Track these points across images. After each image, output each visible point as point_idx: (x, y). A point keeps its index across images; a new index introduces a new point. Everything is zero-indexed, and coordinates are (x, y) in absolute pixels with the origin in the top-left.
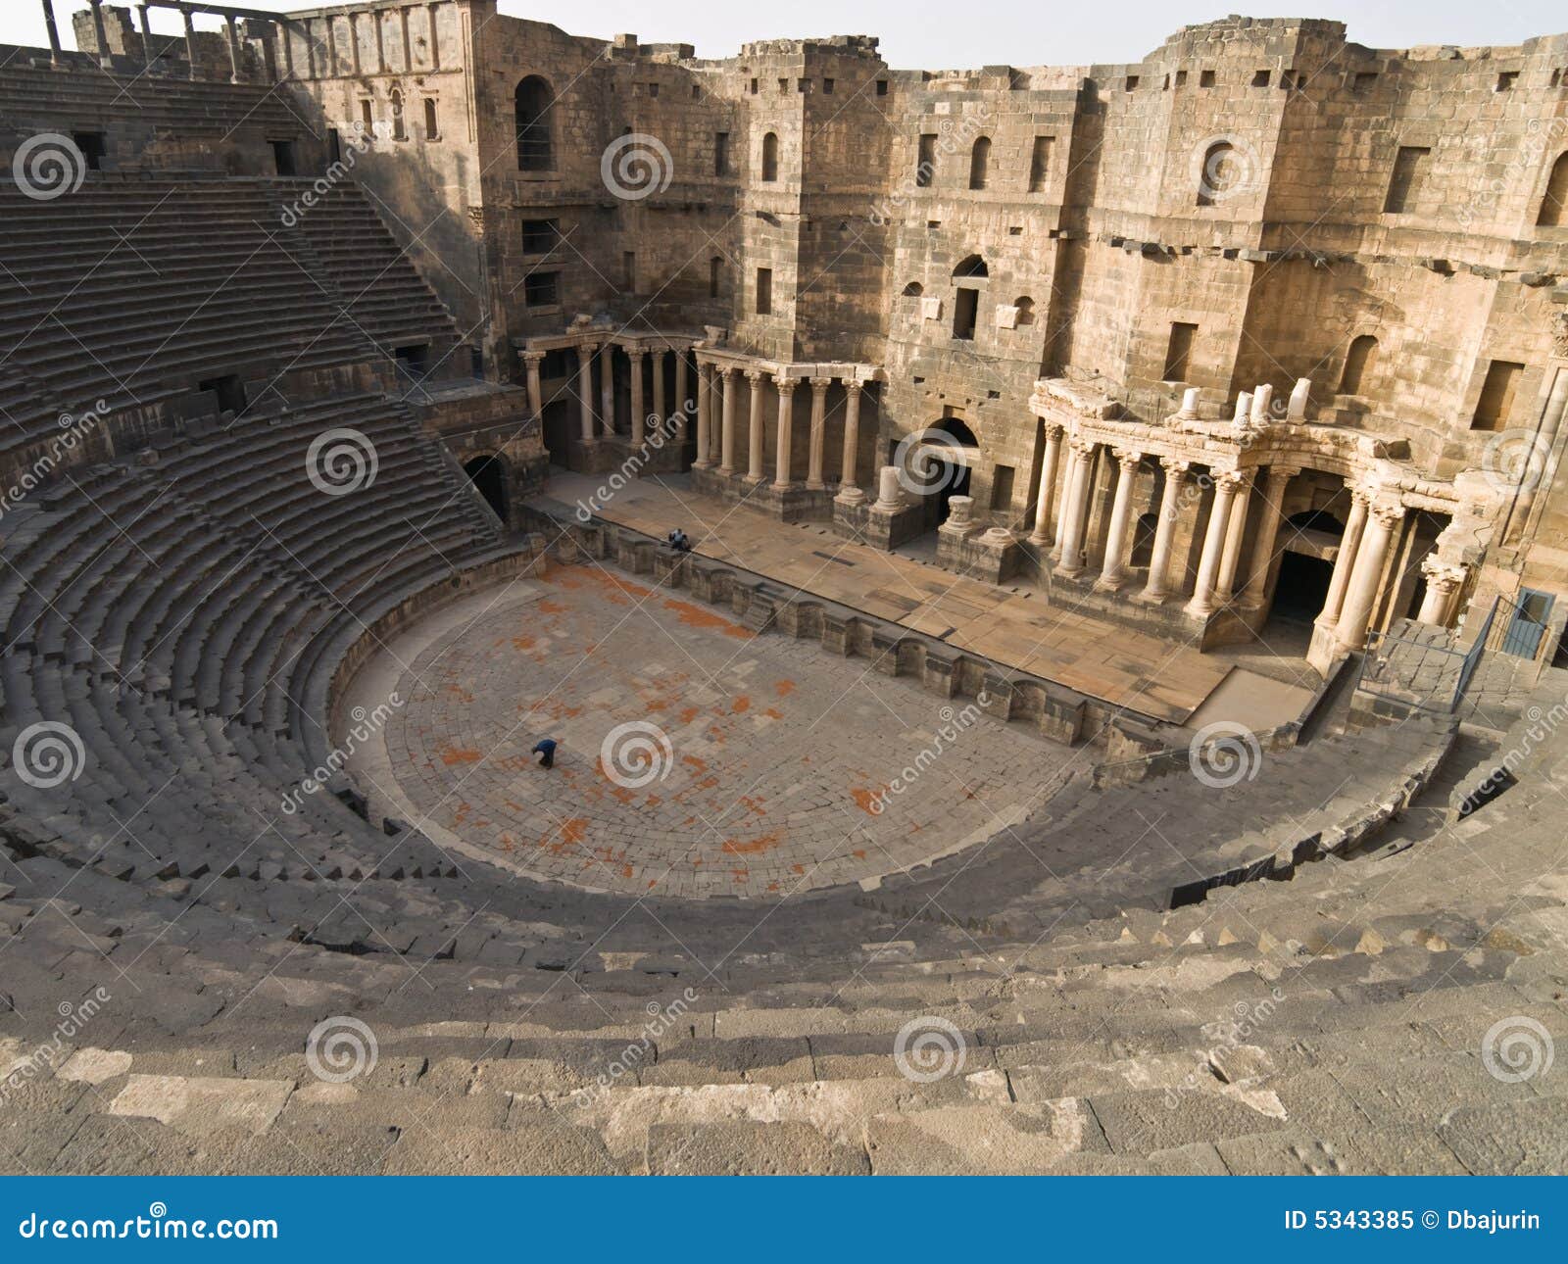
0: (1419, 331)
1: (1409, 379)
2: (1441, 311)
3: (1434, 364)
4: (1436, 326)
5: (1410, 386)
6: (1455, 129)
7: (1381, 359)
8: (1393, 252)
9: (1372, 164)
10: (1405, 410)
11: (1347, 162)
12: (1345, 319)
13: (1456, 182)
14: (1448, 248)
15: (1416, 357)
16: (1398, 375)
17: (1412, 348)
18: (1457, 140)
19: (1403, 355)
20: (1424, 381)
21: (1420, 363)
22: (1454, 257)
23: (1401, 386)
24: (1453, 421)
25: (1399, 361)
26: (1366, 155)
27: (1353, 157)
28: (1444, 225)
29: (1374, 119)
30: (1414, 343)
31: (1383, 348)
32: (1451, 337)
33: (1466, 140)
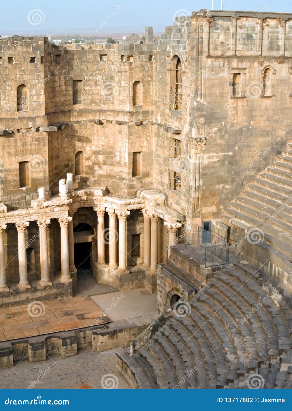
0: (97, 146)
1: (98, 164)
2: (103, 138)
3: (107, 157)
4: (103, 143)
5: (100, 167)
6: (89, 74)
7: (86, 159)
8: (80, 119)
9: (66, 88)
10: (100, 176)
11: (58, 87)
12: (71, 147)
13: (95, 92)
14: (100, 116)
15: (99, 156)
16: (94, 164)
17: (96, 153)
18: (91, 77)
19: (94, 156)
20: (104, 164)
21: (101, 158)
22: (103, 118)
23: (96, 168)
24: (124, 176)
25: (93, 159)
26: (63, 85)
27: (60, 86)
28: (94, 107)
29: (63, 71)
30: (97, 151)
31: (85, 155)
32: (111, 146)
33: (94, 77)
